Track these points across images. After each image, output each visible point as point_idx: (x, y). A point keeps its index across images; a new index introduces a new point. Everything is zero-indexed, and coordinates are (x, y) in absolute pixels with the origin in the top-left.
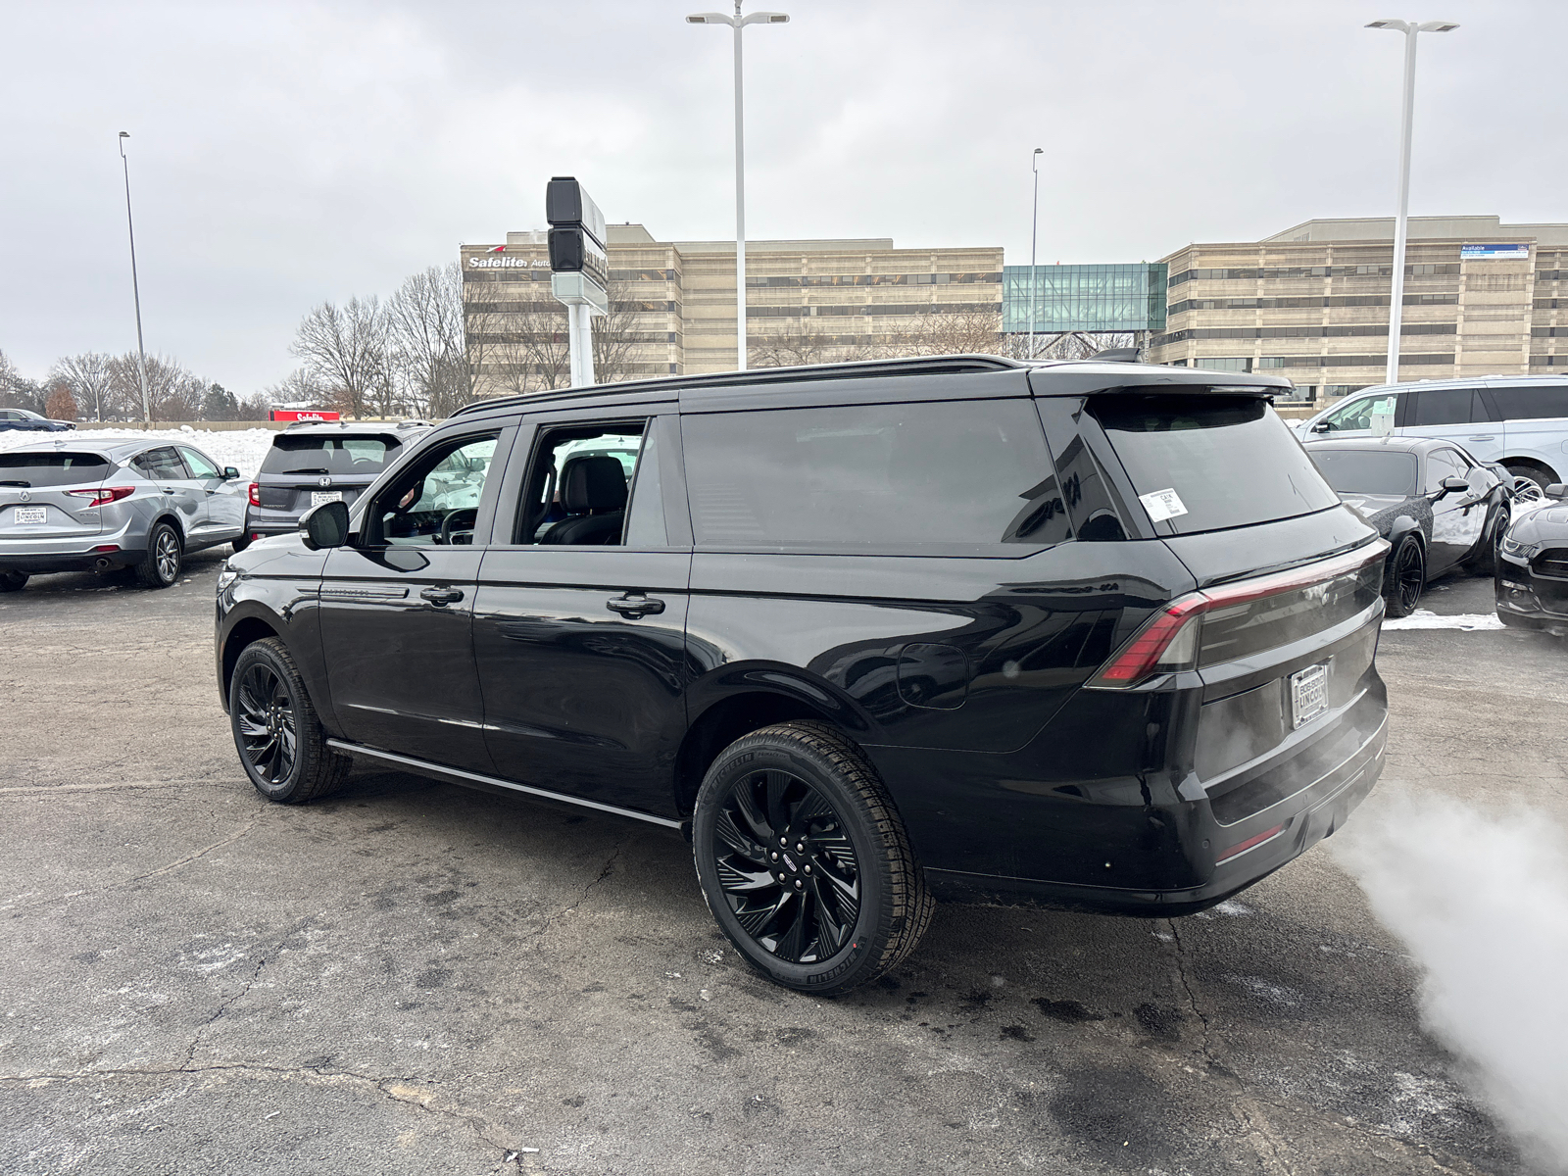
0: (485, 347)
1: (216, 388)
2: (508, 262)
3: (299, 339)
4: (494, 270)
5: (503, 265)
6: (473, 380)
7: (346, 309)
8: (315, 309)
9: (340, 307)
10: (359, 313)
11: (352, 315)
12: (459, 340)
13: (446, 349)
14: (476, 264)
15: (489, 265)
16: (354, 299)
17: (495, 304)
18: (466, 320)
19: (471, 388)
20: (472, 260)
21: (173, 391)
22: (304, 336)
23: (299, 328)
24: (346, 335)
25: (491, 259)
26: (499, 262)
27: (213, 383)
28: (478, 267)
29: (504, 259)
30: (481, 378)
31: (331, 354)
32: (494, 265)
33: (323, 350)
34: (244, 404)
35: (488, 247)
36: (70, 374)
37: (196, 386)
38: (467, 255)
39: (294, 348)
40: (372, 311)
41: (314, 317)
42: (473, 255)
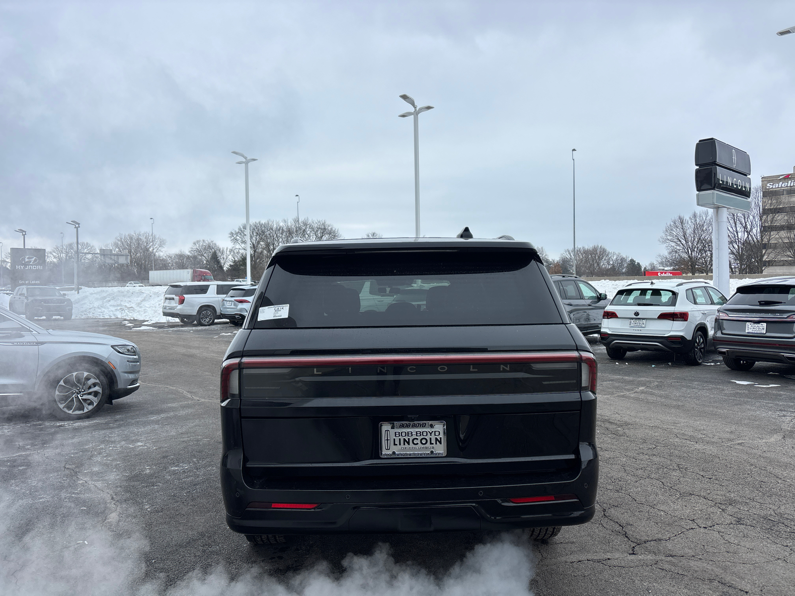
0: (772, 233)
1: (632, 261)
2: (792, 183)
3: (664, 235)
4: (782, 189)
5: (789, 185)
6: (764, 252)
7: (690, 218)
8: (673, 219)
9: (687, 217)
10: (697, 219)
11: (693, 221)
12: (756, 231)
13: (748, 237)
14: (771, 186)
15: (780, 186)
16: (695, 213)
17: (780, 209)
18: (761, 220)
19: (762, 256)
20: (768, 185)
21: (611, 263)
22: (667, 233)
23: (664, 229)
24: (689, 231)
25: (781, 183)
26: (786, 184)
27: (630, 259)
28: (772, 188)
29: (790, 182)
30: (769, 251)
31: (680, 241)
32: (783, 186)
33: (676, 240)
34: (645, 268)
35: (779, 176)
36: (568, 257)
37: (623, 260)
38: (765, 182)
39: (661, 240)
40: (705, 218)
41: (672, 223)
42: (769, 182)
